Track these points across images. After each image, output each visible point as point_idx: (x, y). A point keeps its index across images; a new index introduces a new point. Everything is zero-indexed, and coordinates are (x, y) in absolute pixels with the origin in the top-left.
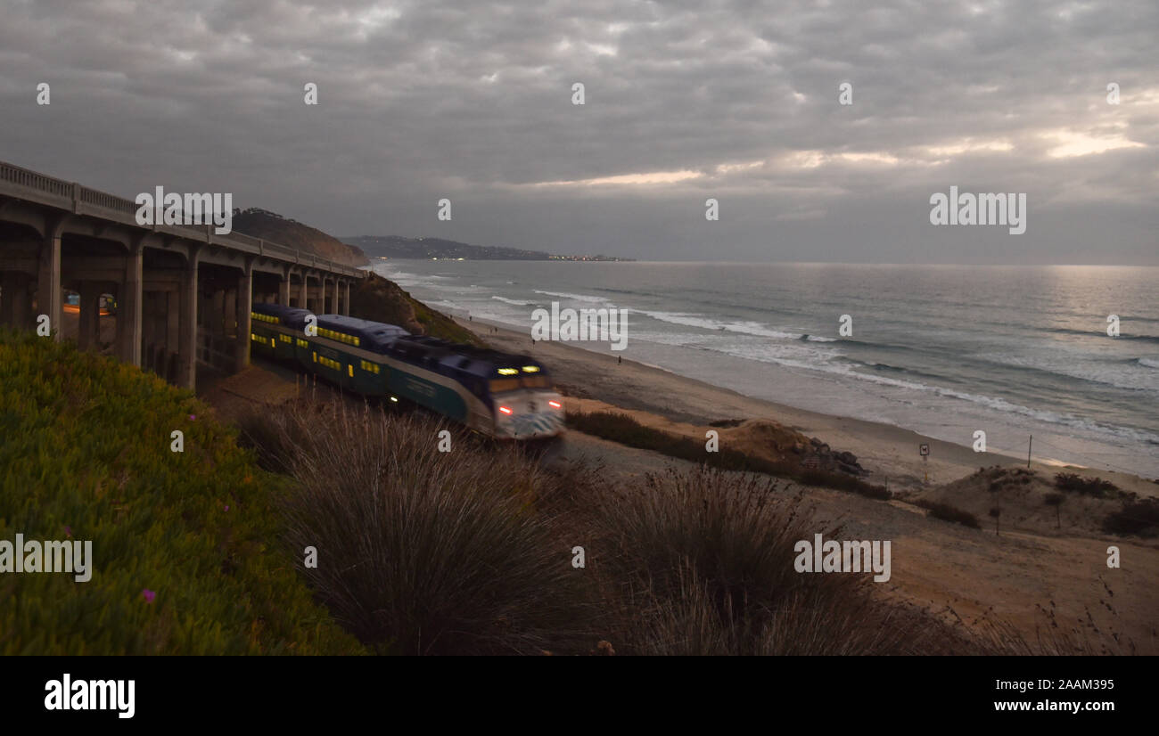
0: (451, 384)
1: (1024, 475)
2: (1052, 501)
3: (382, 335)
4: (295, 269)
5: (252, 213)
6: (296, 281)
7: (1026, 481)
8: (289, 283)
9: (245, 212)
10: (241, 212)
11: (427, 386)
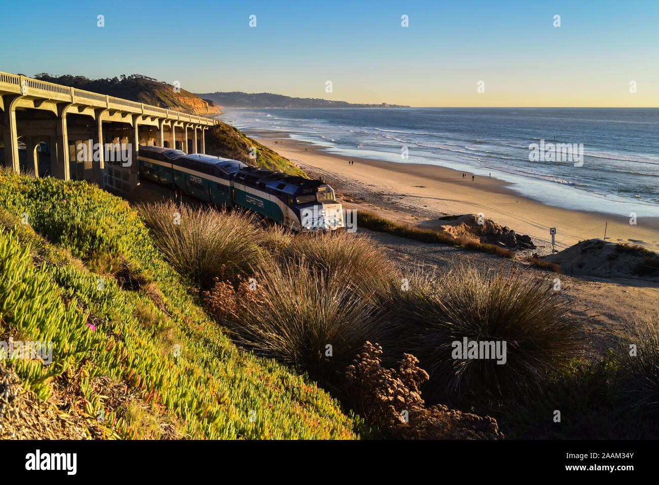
0: (273, 199)
1: (600, 244)
2: (611, 258)
3: (229, 168)
4: (167, 122)
5: (134, 78)
6: (168, 130)
7: (600, 248)
8: (162, 131)
9: (129, 77)
10: (127, 77)
11: (259, 201)
